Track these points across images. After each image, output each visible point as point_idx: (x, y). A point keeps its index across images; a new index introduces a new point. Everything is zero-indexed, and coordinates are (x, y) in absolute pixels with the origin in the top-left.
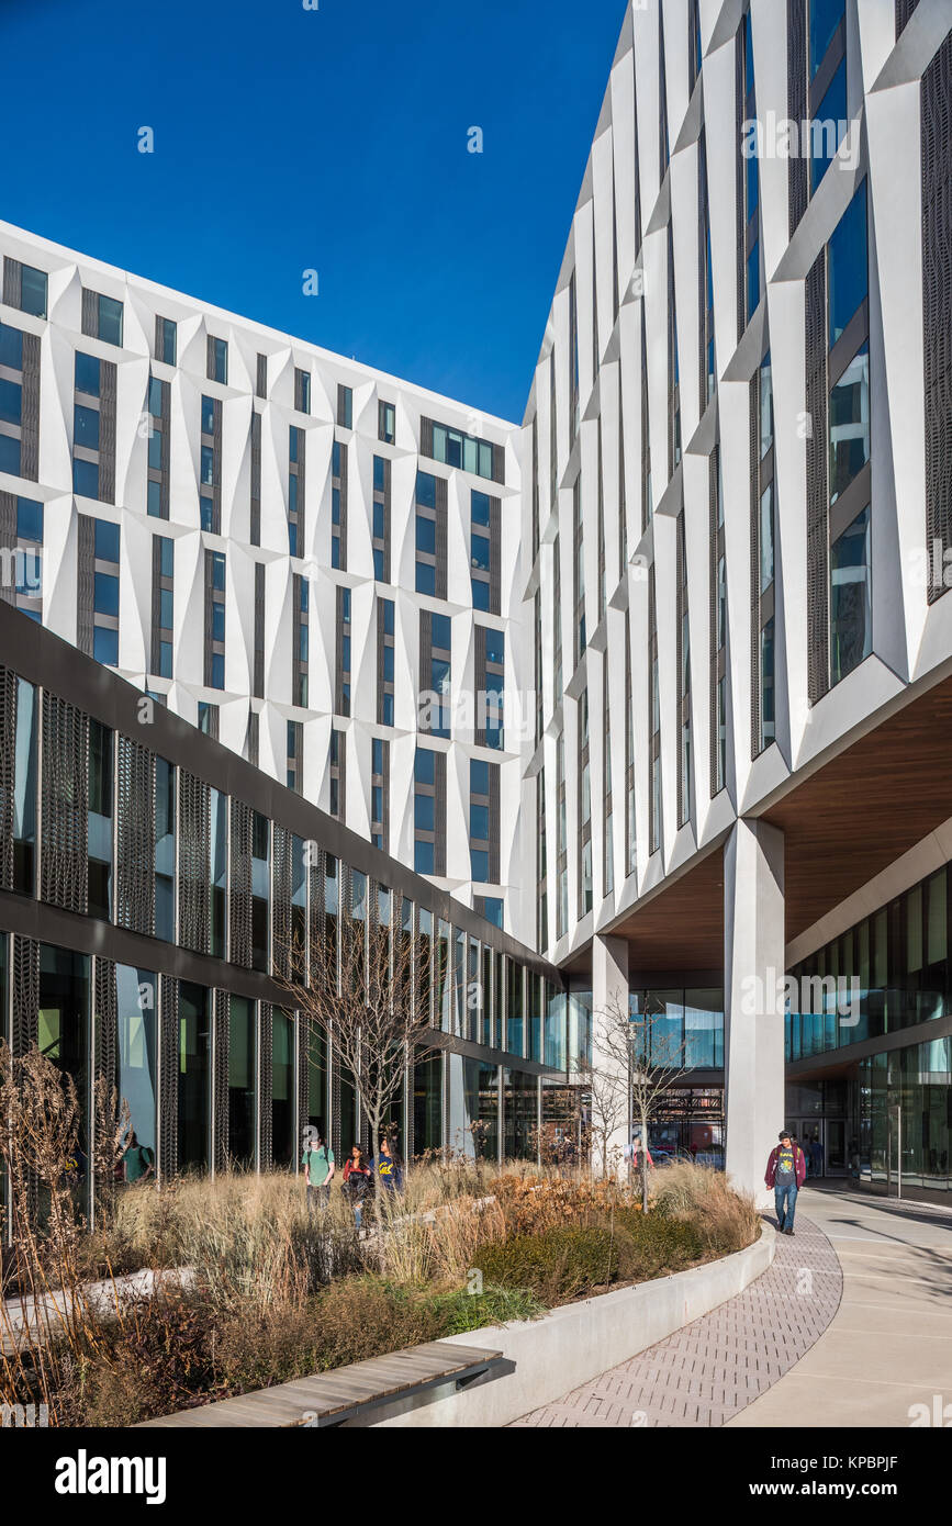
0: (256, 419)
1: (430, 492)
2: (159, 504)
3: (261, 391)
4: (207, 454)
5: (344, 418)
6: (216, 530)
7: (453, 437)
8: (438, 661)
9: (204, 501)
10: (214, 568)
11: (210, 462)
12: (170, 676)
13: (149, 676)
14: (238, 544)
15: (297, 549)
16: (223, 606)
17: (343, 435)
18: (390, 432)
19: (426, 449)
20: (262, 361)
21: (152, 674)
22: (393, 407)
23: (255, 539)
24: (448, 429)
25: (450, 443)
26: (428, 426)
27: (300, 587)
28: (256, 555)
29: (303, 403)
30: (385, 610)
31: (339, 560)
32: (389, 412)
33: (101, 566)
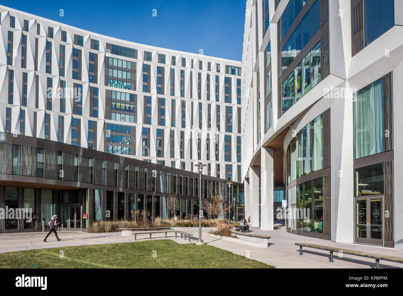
0: (191, 72)
1: (228, 81)
2: (173, 93)
3: (192, 67)
4: (182, 81)
5: (209, 69)
6: (184, 97)
7: (233, 68)
8: (229, 116)
9: (181, 91)
10: (183, 104)
11: (182, 83)
12: (175, 127)
13: (171, 127)
14: (188, 98)
15: (200, 98)
16: (185, 111)
17: (209, 73)
18: (219, 70)
19: (227, 72)
20: (192, 60)
21: (172, 126)
22: (220, 64)
23: (191, 97)
24: (232, 67)
25: (232, 69)
26: (227, 67)
27: (200, 105)
28: (192, 100)
29: (201, 68)
30: (218, 107)
31: (208, 98)
32: (219, 65)
33: (162, 107)
